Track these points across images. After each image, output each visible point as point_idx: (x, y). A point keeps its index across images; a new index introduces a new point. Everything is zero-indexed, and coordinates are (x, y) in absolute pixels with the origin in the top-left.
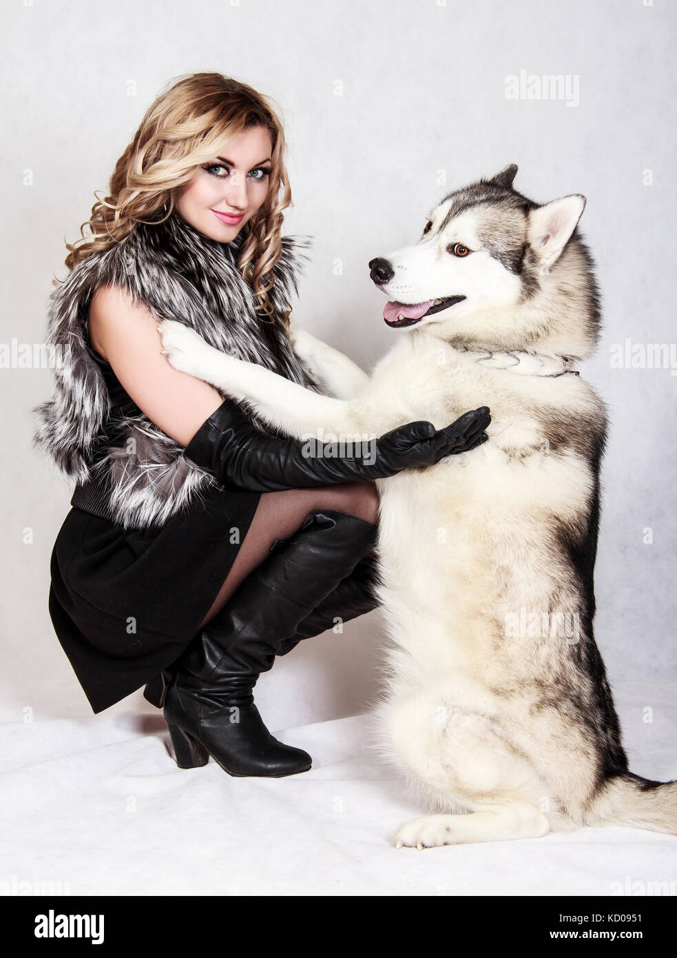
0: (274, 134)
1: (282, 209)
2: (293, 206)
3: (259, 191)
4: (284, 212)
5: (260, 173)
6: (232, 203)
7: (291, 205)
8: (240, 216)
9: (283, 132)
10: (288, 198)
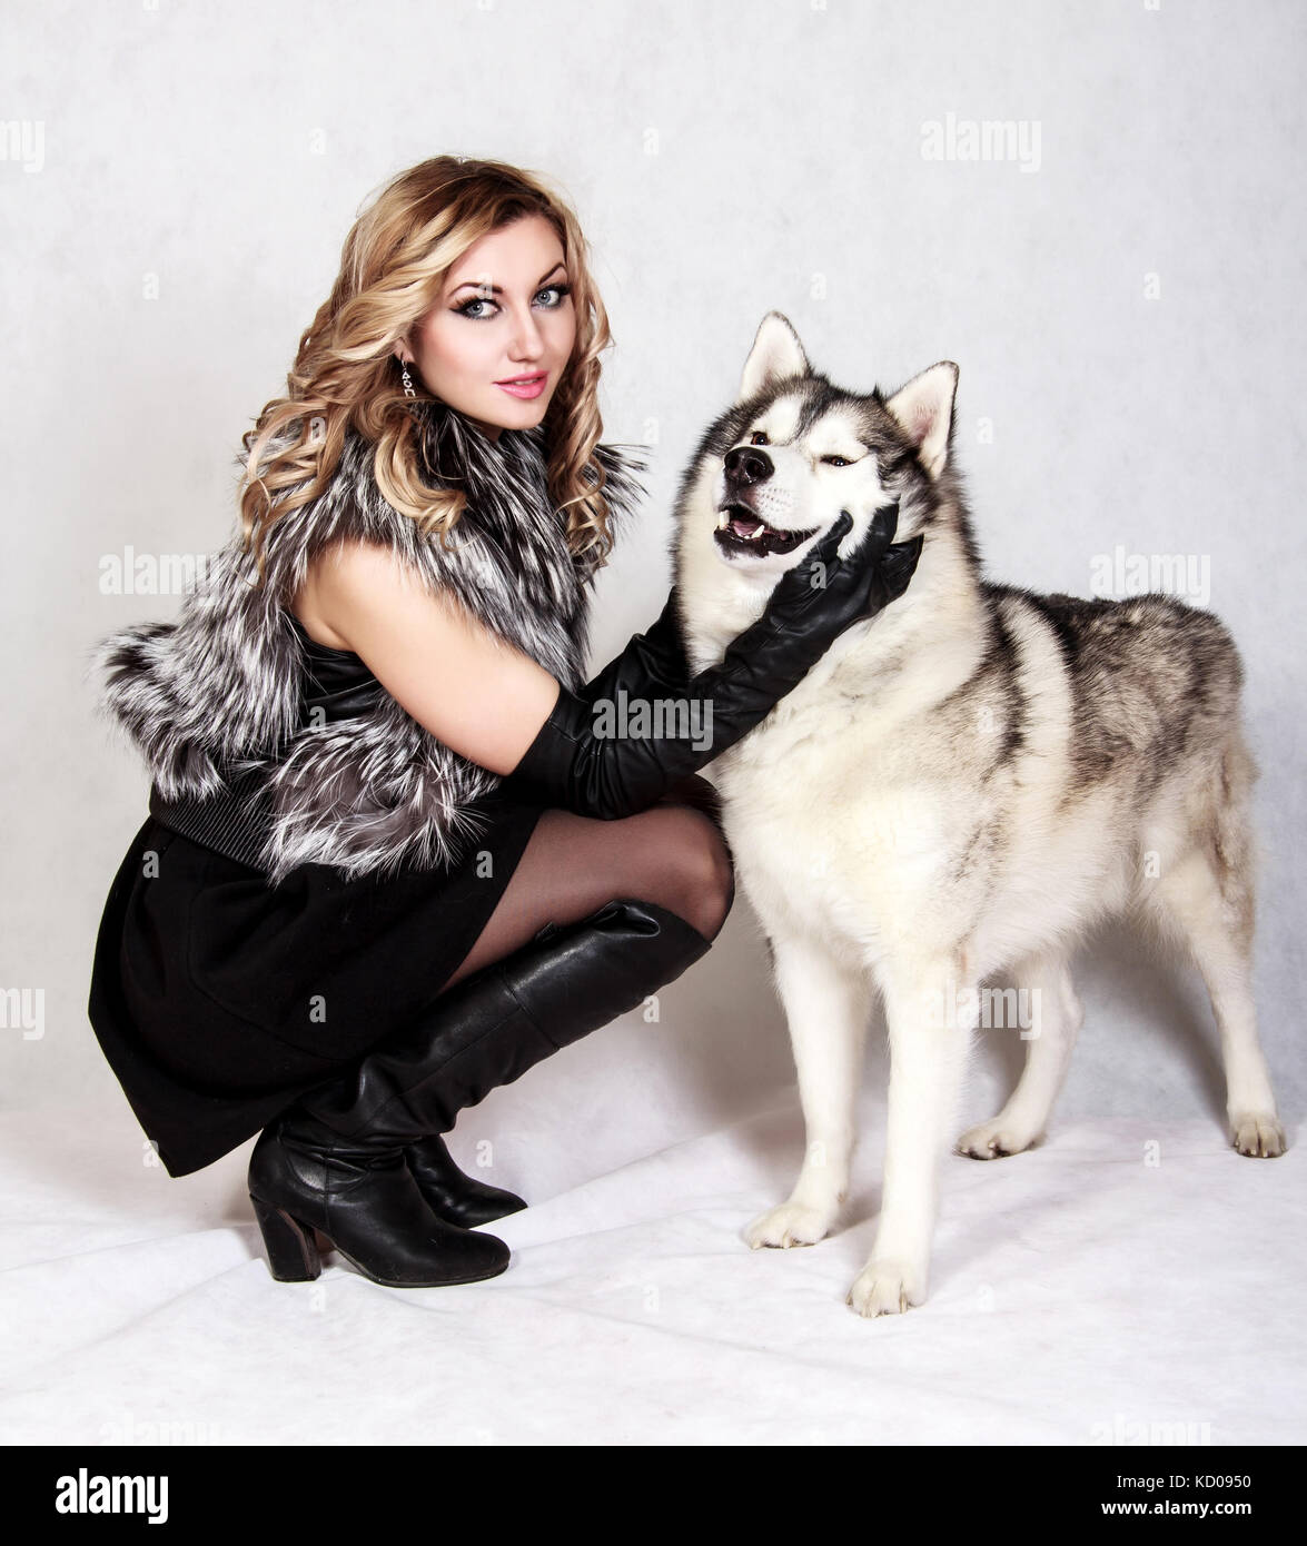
0: (559, 224)
1: (598, 351)
2: (615, 344)
3: (559, 326)
4: (601, 357)
5: (553, 295)
6: (518, 355)
7: (610, 343)
8: (540, 378)
9: (574, 222)
10: (606, 332)
